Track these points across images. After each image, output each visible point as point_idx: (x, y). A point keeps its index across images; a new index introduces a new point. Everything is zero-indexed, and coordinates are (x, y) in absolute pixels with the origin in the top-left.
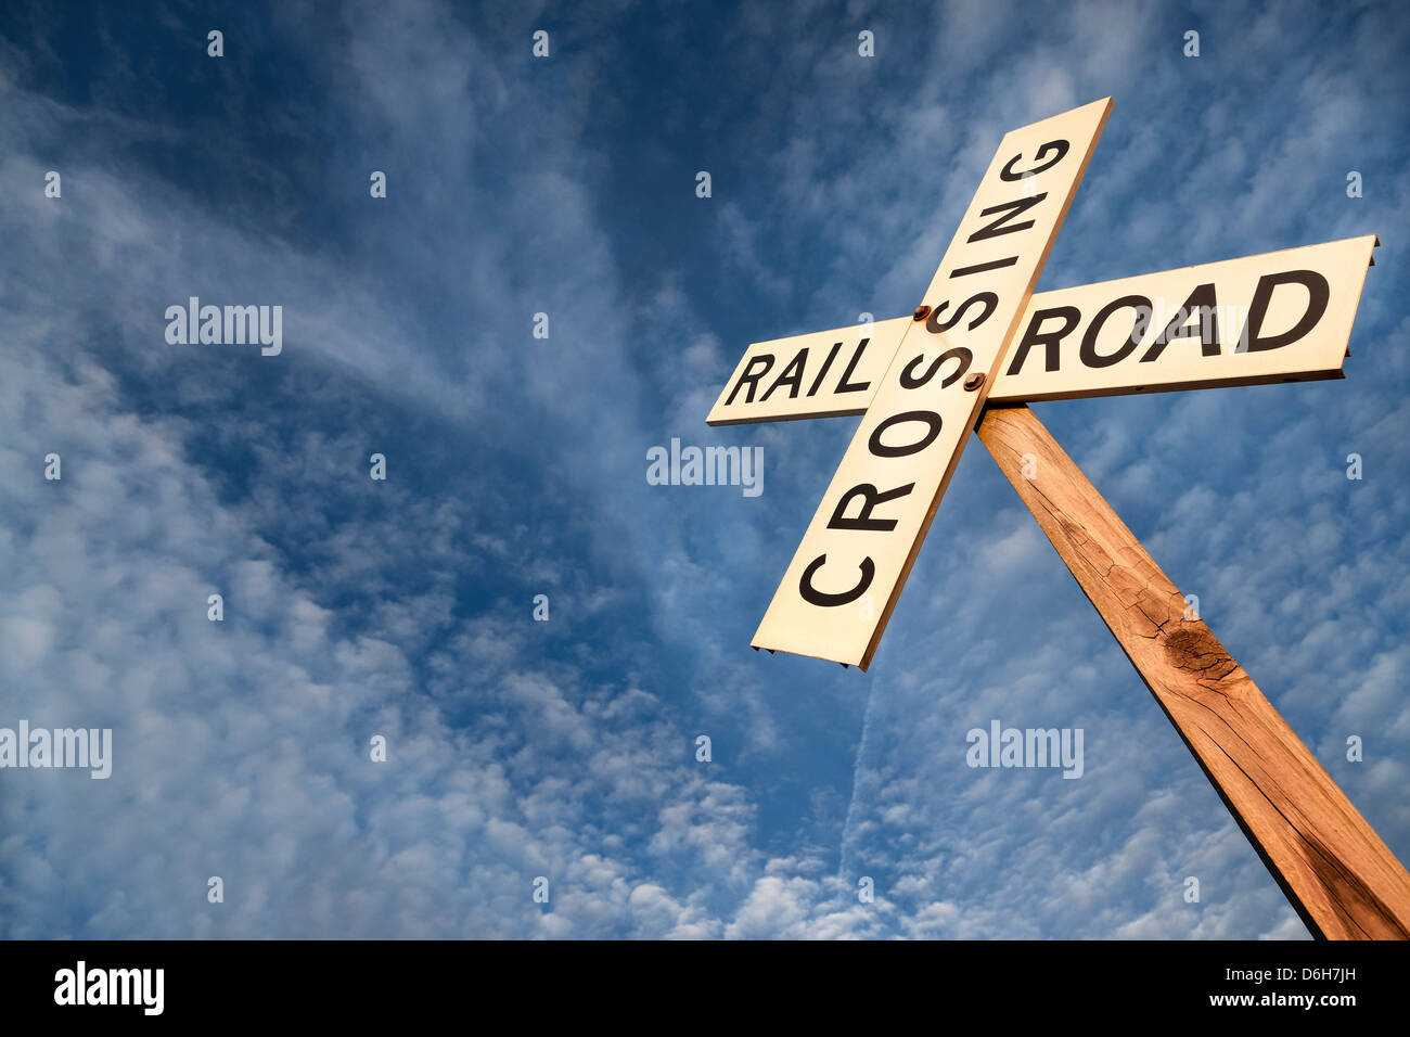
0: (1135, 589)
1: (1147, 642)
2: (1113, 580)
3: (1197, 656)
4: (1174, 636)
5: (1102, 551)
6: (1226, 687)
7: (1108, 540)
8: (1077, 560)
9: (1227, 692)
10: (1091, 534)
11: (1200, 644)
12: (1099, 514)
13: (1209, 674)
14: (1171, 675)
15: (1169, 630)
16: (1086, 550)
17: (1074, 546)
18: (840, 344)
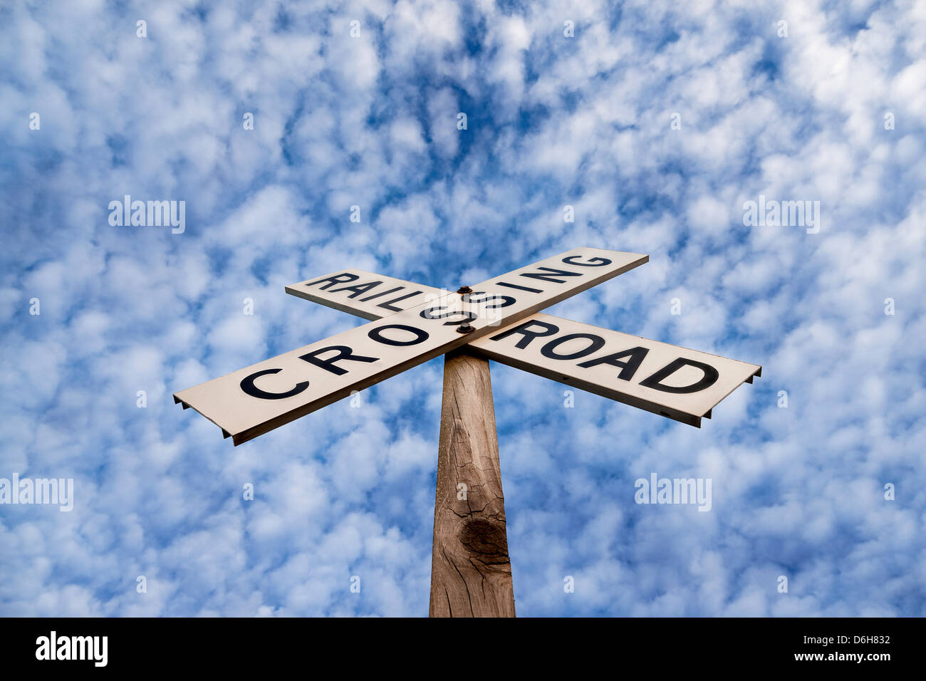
0: (474, 483)
1: (454, 517)
2: (463, 472)
3: (484, 542)
4: (477, 522)
5: (470, 452)
6: (489, 572)
7: (480, 448)
8: (448, 450)
9: (487, 575)
10: (471, 440)
11: (492, 536)
12: (486, 432)
13: (483, 558)
14: (454, 545)
15: (477, 517)
16: (459, 446)
17: (453, 441)
18: (403, 288)
